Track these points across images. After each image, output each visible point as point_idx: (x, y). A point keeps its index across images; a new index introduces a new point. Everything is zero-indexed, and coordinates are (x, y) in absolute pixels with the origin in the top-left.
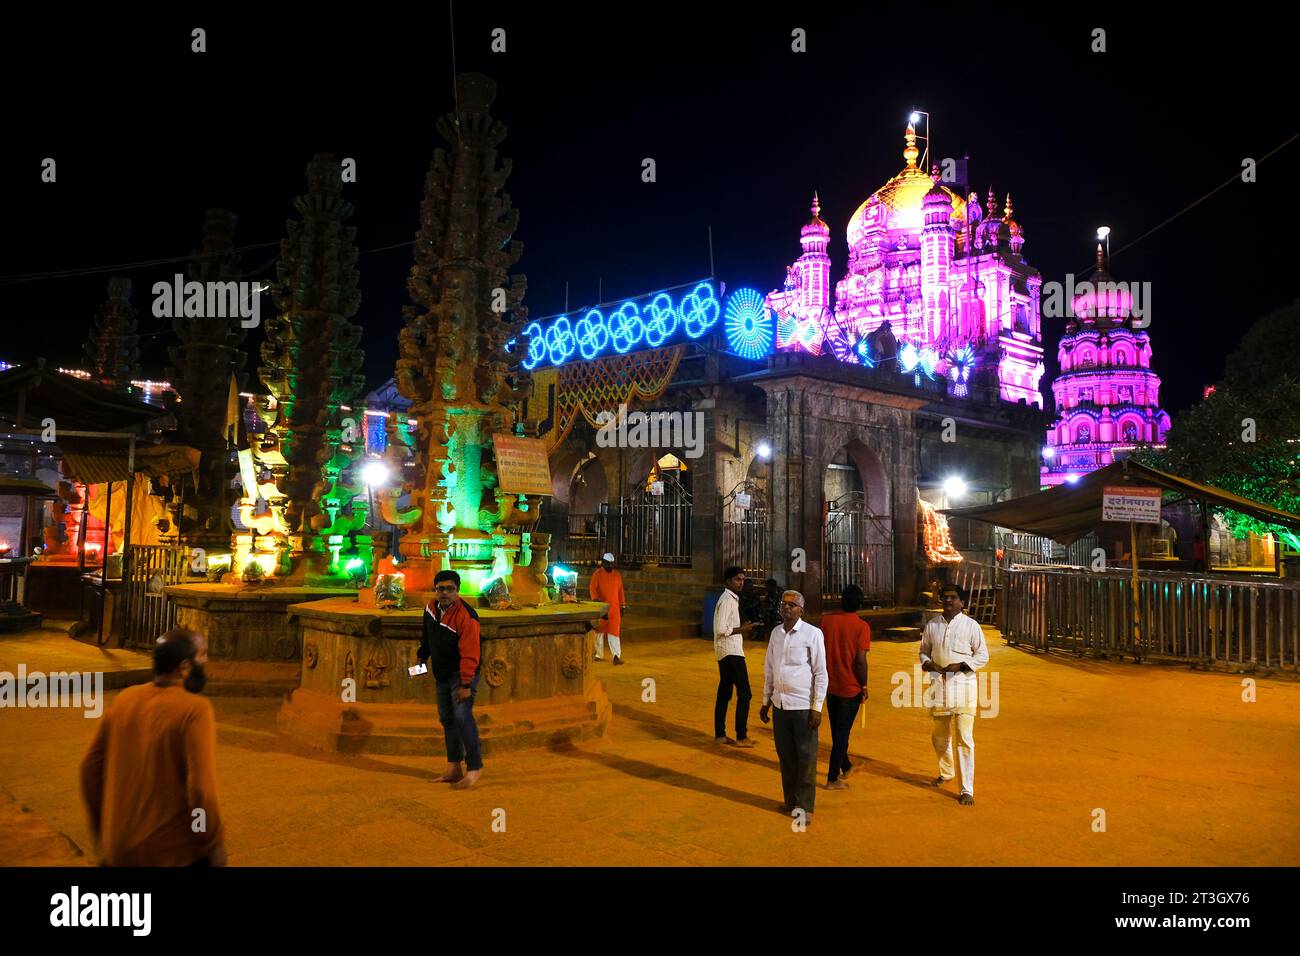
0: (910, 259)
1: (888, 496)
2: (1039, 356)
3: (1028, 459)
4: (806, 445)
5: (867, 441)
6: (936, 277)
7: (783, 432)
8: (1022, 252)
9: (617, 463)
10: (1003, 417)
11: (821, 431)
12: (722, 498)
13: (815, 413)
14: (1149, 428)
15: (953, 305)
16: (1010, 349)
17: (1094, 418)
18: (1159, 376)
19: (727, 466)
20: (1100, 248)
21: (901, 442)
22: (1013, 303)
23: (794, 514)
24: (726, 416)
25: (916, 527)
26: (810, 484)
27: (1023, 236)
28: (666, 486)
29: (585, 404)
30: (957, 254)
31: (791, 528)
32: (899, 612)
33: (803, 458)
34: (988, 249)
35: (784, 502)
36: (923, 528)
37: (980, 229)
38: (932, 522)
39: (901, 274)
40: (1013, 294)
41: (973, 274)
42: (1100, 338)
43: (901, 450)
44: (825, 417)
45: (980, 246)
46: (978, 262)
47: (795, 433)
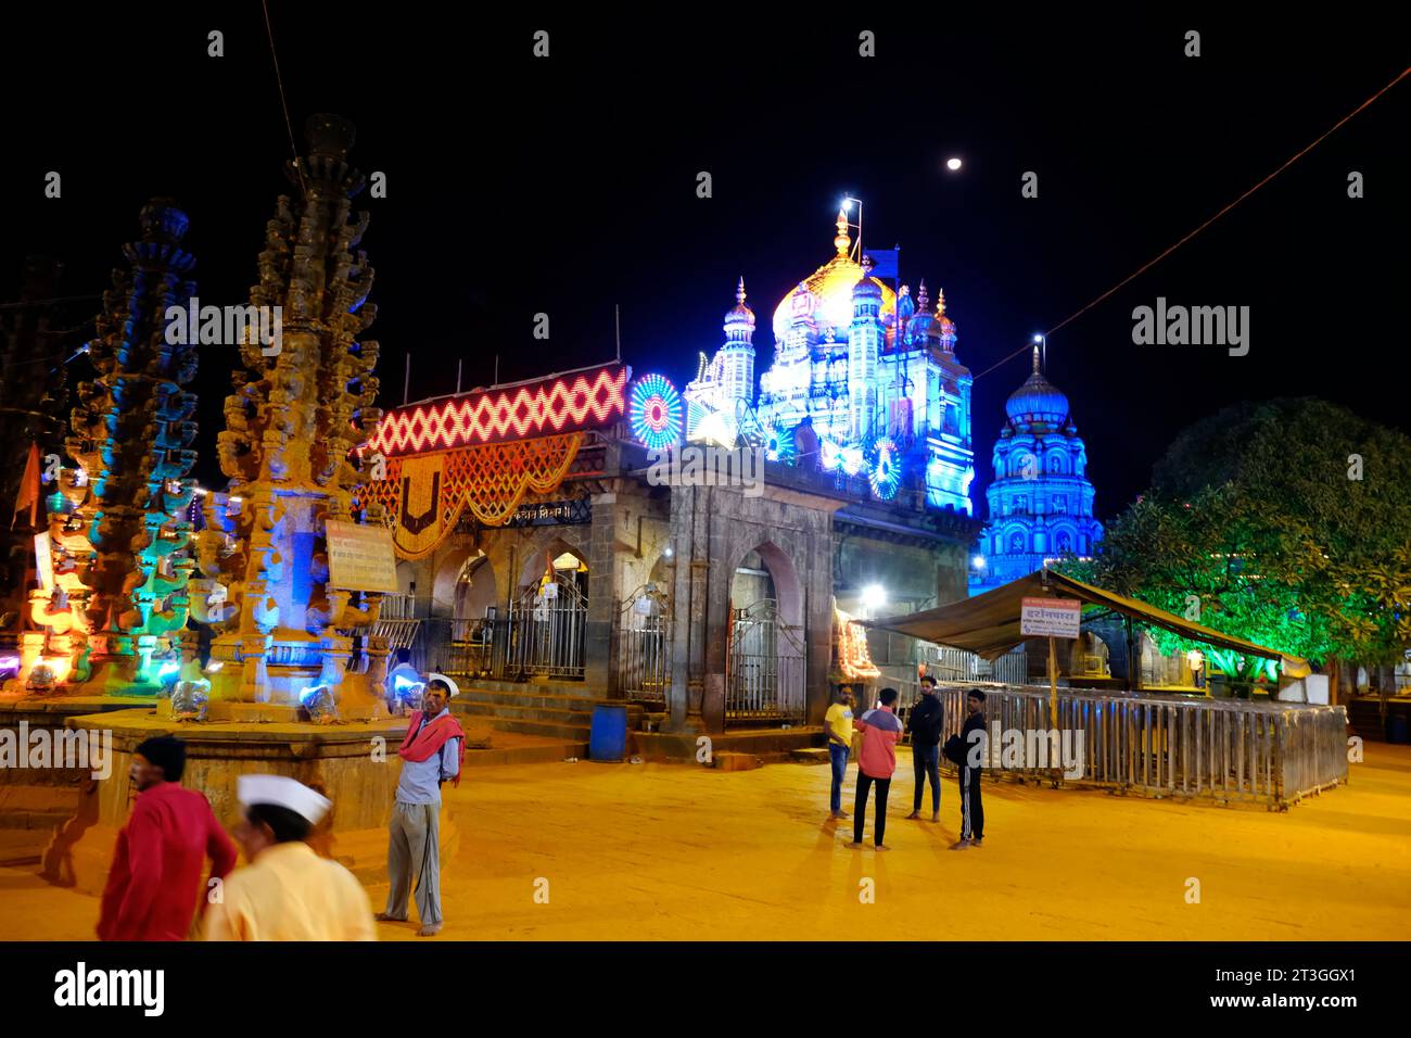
0: (838, 353)
1: (801, 604)
2: (969, 460)
3: (956, 568)
4: (712, 546)
5: (779, 544)
6: (864, 373)
7: (688, 532)
8: (955, 350)
9: (508, 561)
10: (929, 522)
11: (729, 530)
12: (619, 603)
13: (724, 512)
14: (1083, 539)
15: (880, 402)
16: (938, 451)
17: (1028, 527)
18: (1095, 485)
19: (627, 568)
20: (1036, 350)
21: (817, 546)
22: (943, 403)
23: (697, 622)
24: (627, 513)
25: (830, 640)
26: (715, 590)
27: (956, 334)
28: (560, 588)
29: (473, 495)
30: (886, 349)
31: (693, 638)
32: (810, 732)
33: (709, 561)
34: (918, 345)
35: (686, 609)
36: (839, 640)
37: (911, 324)
38: (848, 634)
39: (828, 367)
40: (942, 393)
41: (902, 370)
42: (1035, 444)
43: (816, 556)
44: (734, 516)
45: (910, 341)
46: (907, 358)
47: (700, 533)
